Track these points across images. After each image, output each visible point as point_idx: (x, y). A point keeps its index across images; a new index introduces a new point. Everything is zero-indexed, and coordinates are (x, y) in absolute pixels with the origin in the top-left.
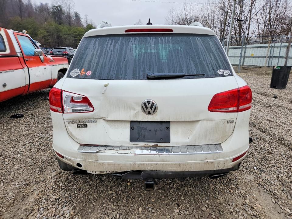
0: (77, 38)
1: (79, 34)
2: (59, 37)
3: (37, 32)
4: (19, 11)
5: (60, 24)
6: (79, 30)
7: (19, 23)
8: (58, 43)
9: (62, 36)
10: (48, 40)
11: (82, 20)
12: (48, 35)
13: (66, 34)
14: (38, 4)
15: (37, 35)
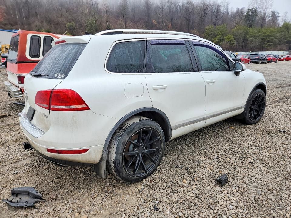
0: (265, 39)
1: (268, 35)
2: (245, 40)
3: (225, 37)
4: (215, 20)
5: (250, 26)
6: (269, 31)
7: (211, 31)
8: (243, 46)
9: (248, 39)
10: (233, 44)
11: (279, 18)
12: (234, 40)
13: (253, 37)
14: (235, 10)
15: (224, 40)
